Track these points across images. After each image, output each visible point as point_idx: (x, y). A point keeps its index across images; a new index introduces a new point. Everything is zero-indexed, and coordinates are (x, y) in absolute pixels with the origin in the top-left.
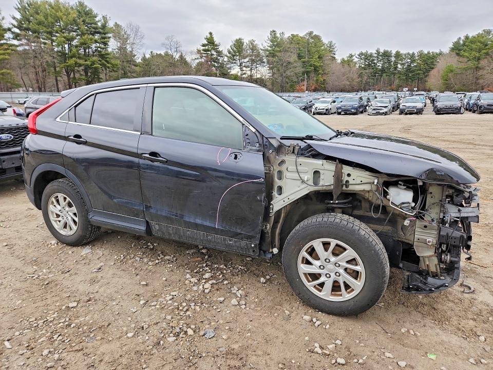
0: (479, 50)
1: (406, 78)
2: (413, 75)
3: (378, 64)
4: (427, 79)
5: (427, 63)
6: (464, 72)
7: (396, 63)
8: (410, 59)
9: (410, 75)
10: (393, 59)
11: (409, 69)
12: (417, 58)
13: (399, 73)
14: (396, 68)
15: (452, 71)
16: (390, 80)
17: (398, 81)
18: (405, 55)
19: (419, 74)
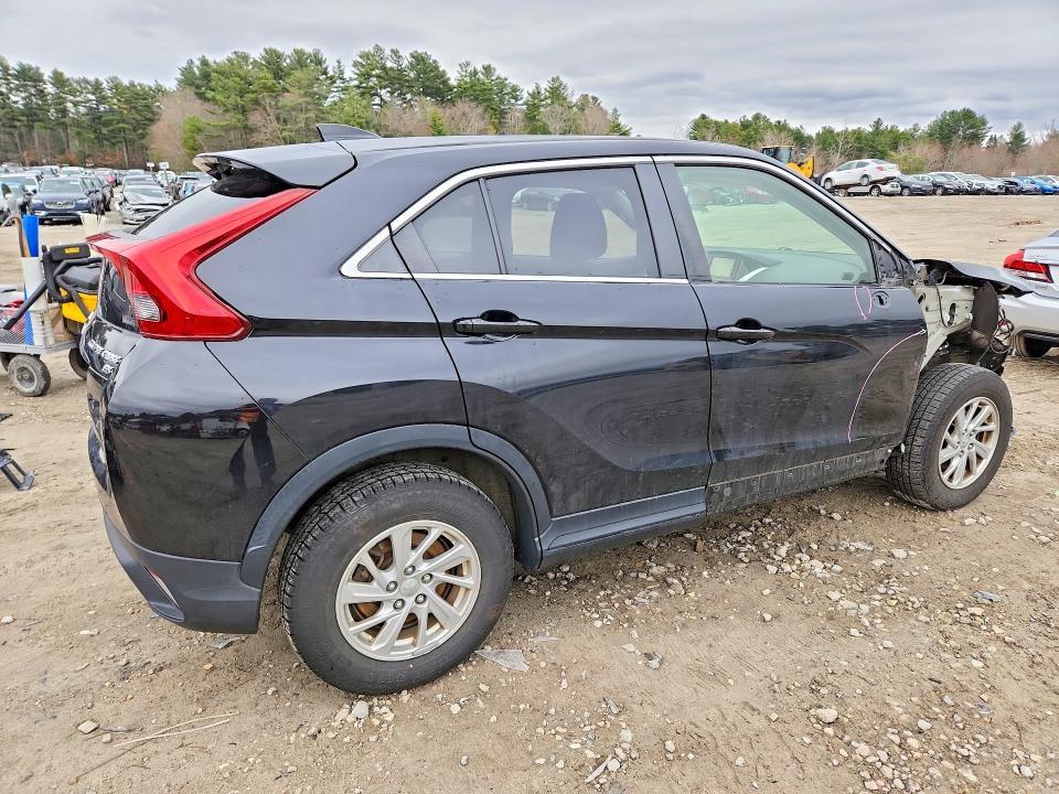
0: (240, 92)
1: (97, 138)
2: (112, 131)
3: (13, 98)
4: (144, 142)
5: (134, 108)
6: (223, 133)
7: (59, 101)
8: (93, 94)
9: (104, 131)
10: (50, 89)
11: (96, 118)
12: (109, 94)
13: (77, 123)
14: (64, 112)
15: (200, 130)
16: (57, 139)
17: (77, 142)
18: (78, 82)
19: (124, 129)
